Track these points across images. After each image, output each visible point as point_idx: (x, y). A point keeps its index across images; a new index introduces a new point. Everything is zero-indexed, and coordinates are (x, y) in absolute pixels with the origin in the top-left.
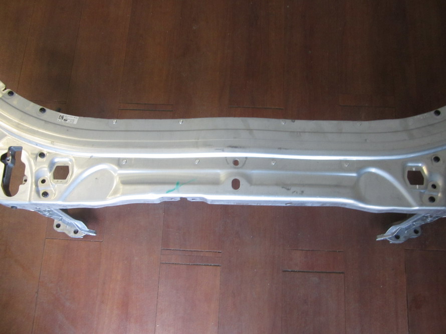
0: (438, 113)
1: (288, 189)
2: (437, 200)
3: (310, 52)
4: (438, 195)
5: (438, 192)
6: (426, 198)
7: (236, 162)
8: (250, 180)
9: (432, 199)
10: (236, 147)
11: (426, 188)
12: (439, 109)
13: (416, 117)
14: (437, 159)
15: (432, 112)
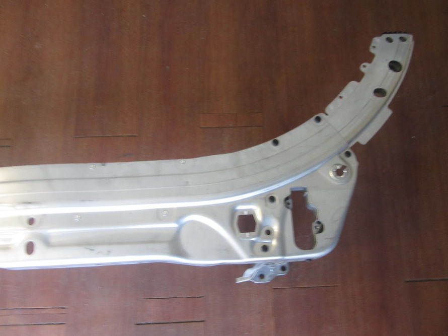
0: (276, 143)
1: (92, 250)
2: (272, 249)
3: (168, 67)
4: (271, 243)
5: (272, 239)
6: (258, 248)
7: (31, 221)
8: (47, 242)
9: (265, 248)
10: (30, 203)
11: (259, 235)
12: (278, 138)
13: (249, 149)
14: (272, 199)
15: (270, 142)
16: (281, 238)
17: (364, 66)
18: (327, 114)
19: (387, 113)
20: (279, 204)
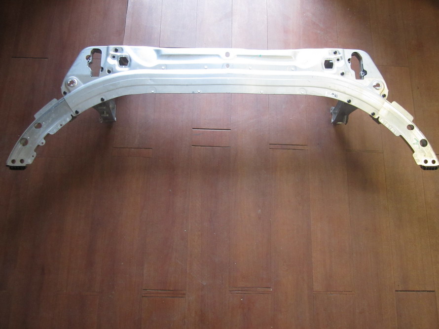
0: (102, 99)
5: (112, 54)
7: (228, 66)
12: (101, 102)
16: (107, 55)
17: (42, 143)
18: (72, 115)
19: (37, 116)
20: (106, 69)
